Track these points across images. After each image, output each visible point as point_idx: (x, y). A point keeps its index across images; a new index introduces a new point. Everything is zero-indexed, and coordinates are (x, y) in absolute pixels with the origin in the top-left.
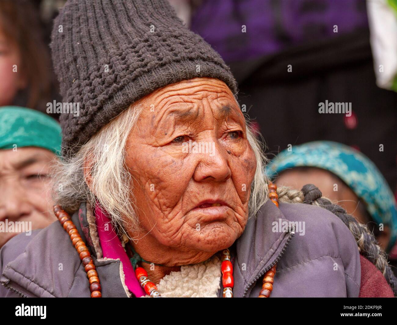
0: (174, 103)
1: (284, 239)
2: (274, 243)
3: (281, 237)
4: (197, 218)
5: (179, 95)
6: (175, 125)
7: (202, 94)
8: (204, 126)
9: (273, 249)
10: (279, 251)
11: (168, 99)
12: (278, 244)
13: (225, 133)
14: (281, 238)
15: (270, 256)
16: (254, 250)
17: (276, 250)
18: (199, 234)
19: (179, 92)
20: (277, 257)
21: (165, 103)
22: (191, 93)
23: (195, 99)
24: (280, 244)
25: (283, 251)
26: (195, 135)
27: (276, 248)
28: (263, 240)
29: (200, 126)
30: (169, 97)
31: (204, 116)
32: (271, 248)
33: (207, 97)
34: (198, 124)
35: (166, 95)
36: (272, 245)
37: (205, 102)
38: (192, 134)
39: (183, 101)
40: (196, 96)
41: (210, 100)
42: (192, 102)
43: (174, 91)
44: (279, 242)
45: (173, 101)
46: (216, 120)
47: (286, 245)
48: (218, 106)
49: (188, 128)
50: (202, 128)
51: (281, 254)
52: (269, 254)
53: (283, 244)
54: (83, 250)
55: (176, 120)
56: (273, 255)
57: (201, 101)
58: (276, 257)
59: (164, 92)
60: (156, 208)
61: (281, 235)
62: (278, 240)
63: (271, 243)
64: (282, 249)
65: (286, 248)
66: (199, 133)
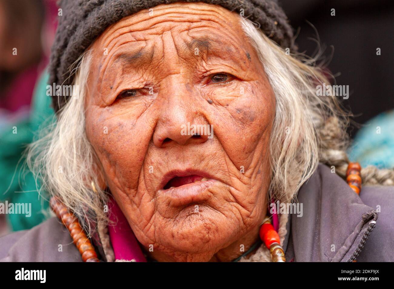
0: (124, 43)
1: (361, 231)
2: (348, 237)
3: (356, 228)
4: (165, 202)
5: (131, 32)
6: (123, 74)
7: (161, 27)
8: (165, 71)
9: (346, 246)
10: (355, 247)
11: (117, 39)
12: (352, 238)
13: (204, 77)
14: (357, 231)
15: (342, 255)
16: (319, 247)
17: (351, 247)
18: (172, 226)
19: (132, 28)
20: (352, 256)
21: (113, 45)
22: (147, 26)
23: (151, 34)
24: (356, 238)
25: (360, 247)
26: (156, 85)
27: (349, 244)
28: (332, 233)
29: (159, 71)
30: (119, 36)
31: (163, 56)
32: (343, 244)
33: (170, 29)
34: (157, 68)
35: (116, 34)
36: (345, 240)
37: (167, 36)
38: (149, 84)
39: (135, 40)
40: (153, 31)
41: (175, 34)
42: (145, 40)
43: (126, 26)
44: (355, 236)
45: (123, 41)
46: (183, 59)
47: (364, 239)
48: (185, 41)
49: (143, 76)
50: (163, 73)
51: (357, 251)
52: (340, 253)
53: (360, 239)
54: (86, 249)
55: (124, 67)
56: (345, 254)
57: (161, 35)
58: (350, 256)
59: (114, 30)
60: (120, 191)
61: (358, 226)
62: (353, 233)
63: (344, 238)
64: (358, 245)
65: (363, 243)
66: (161, 81)
